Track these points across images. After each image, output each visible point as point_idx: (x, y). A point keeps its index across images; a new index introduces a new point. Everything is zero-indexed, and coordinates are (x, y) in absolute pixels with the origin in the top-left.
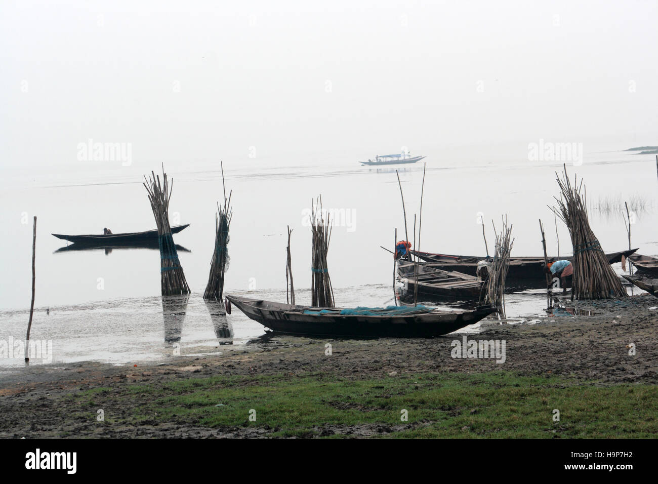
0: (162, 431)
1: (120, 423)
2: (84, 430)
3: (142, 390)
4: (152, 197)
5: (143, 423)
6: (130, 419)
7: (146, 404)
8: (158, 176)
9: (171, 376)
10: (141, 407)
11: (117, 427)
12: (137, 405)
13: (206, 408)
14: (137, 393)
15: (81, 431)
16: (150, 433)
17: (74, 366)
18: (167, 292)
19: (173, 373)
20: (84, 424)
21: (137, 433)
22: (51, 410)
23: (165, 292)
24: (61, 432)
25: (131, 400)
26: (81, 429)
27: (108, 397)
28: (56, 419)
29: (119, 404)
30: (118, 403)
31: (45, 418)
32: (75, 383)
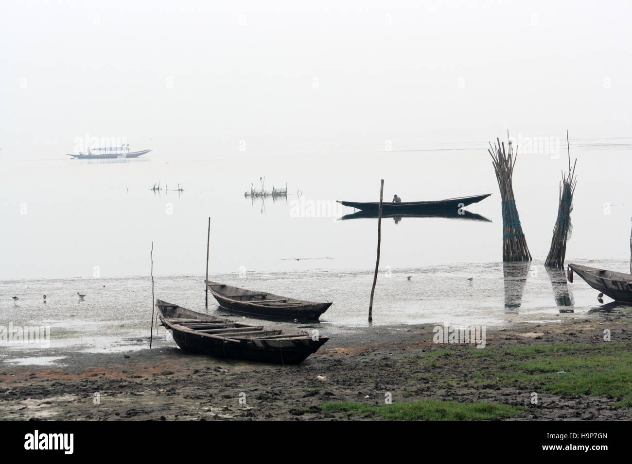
0: (503, 395)
1: (462, 386)
2: (426, 391)
3: (484, 355)
4: (497, 164)
5: (485, 387)
6: (472, 382)
7: (487, 368)
8: (503, 143)
9: (512, 342)
10: (483, 371)
11: (459, 389)
12: (478, 369)
13: (548, 375)
14: (479, 357)
15: (424, 392)
16: (492, 397)
17: (416, 328)
18: (508, 258)
19: (514, 339)
20: (427, 385)
21: (479, 397)
22: (394, 370)
23: (506, 258)
24: (404, 392)
25: (472, 363)
26: (423, 390)
27: (450, 360)
28: (399, 379)
29: (461, 367)
30: (460, 366)
31: (389, 378)
32: (418, 344)
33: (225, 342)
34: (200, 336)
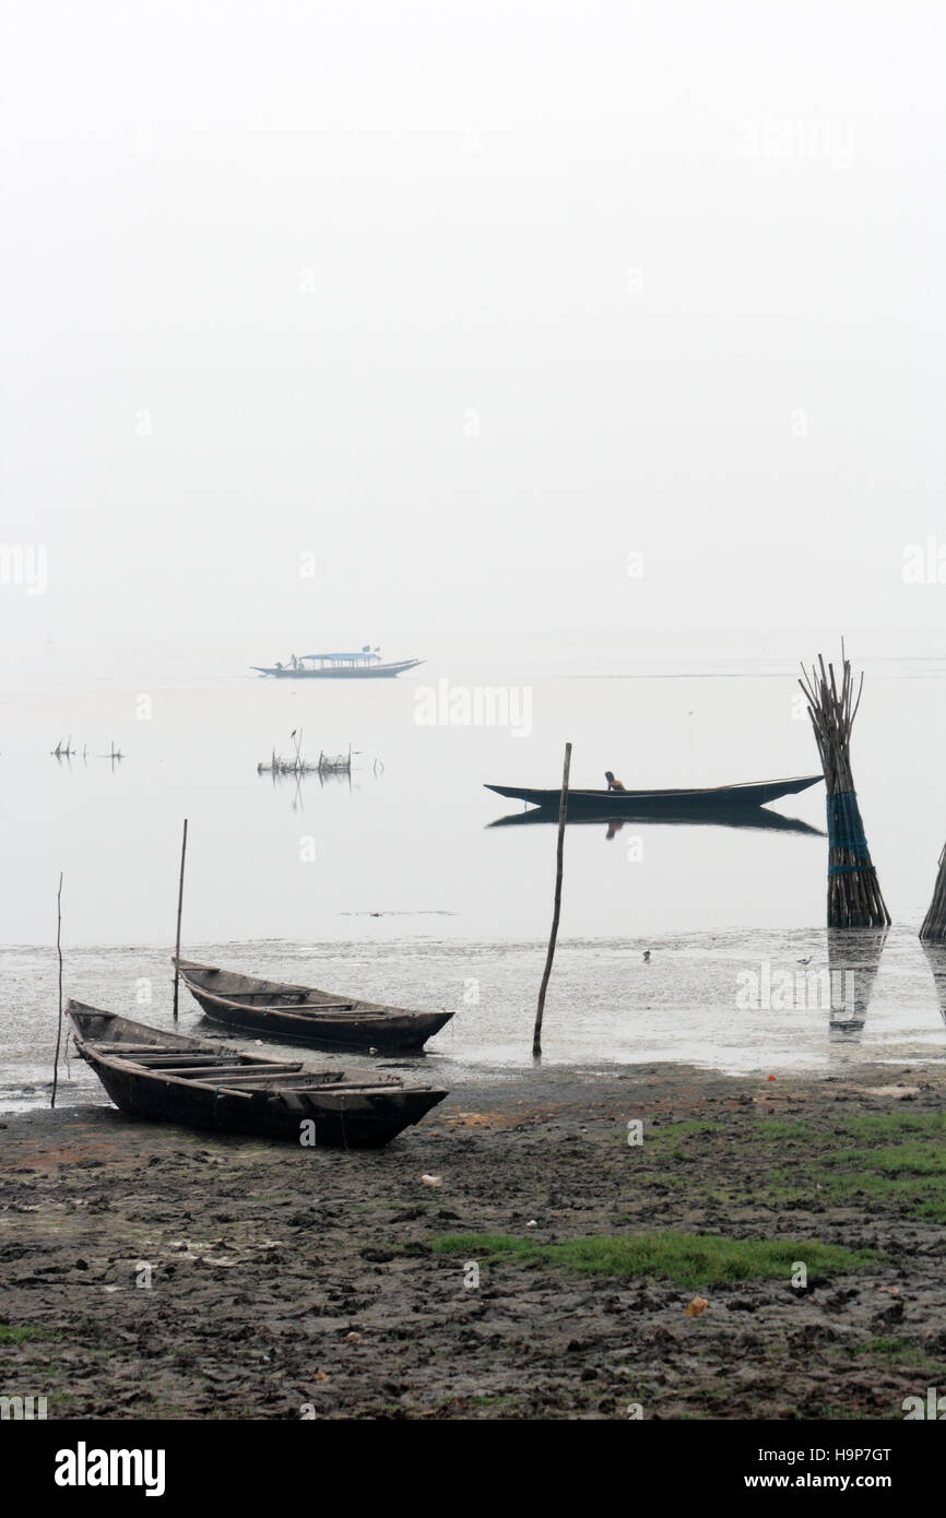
0: (832, 1224)
1: (741, 1202)
2: (663, 1212)
3: (788, 1134)
4: (817, 711)
5: (792, 1206)
6: (761, 1195)
7: (796, 1164)
8: (831, 666)
9: (850, 1106)
10: (786, 1170)
11: (733, 1210)
12: (777, 1164)
13: (929, 1181)
14: (778, 1139)
15: (657, 1215)
16: (806, 1229)
17: (639, 1072)
18: (840, 919)
19: (855, 1099)
20: (664, 1199)
21: (778, 1227)
22: (591, 1165)
23: (836, 920)
24: (613, 1214)
25: (765, 1153)
26: (655, 1211)
27: (714, 1144)
28: (601, 1185)
29: (738, 1160)
30: (737, 1157)
31: (579, 1182)
32: (642, 1108)
33: (219, 1096)
34: (164, 1082)
